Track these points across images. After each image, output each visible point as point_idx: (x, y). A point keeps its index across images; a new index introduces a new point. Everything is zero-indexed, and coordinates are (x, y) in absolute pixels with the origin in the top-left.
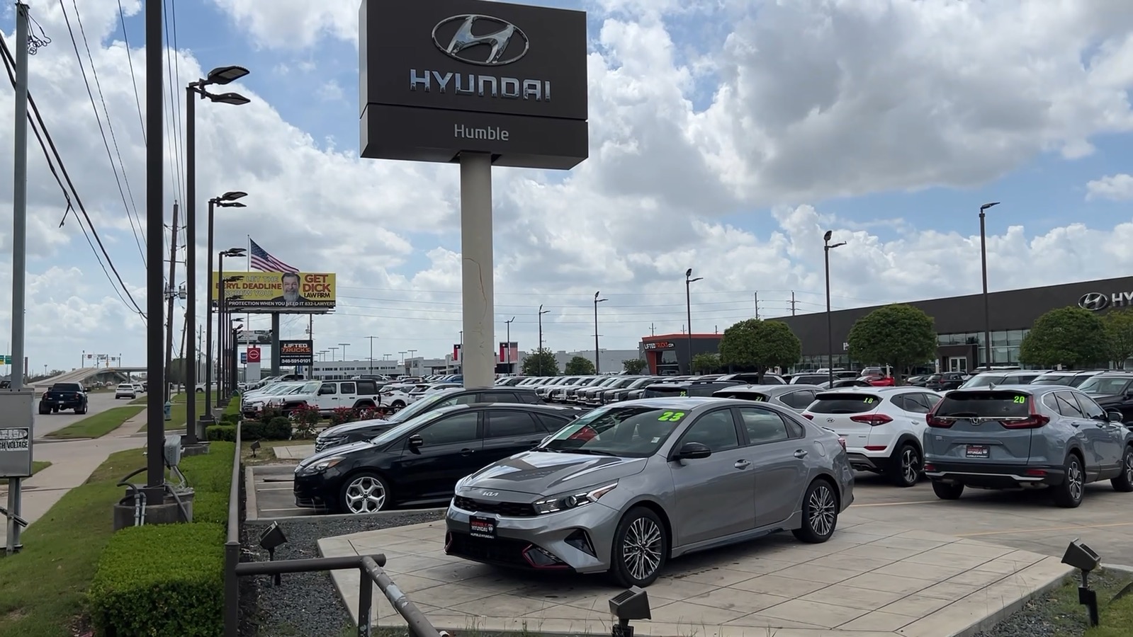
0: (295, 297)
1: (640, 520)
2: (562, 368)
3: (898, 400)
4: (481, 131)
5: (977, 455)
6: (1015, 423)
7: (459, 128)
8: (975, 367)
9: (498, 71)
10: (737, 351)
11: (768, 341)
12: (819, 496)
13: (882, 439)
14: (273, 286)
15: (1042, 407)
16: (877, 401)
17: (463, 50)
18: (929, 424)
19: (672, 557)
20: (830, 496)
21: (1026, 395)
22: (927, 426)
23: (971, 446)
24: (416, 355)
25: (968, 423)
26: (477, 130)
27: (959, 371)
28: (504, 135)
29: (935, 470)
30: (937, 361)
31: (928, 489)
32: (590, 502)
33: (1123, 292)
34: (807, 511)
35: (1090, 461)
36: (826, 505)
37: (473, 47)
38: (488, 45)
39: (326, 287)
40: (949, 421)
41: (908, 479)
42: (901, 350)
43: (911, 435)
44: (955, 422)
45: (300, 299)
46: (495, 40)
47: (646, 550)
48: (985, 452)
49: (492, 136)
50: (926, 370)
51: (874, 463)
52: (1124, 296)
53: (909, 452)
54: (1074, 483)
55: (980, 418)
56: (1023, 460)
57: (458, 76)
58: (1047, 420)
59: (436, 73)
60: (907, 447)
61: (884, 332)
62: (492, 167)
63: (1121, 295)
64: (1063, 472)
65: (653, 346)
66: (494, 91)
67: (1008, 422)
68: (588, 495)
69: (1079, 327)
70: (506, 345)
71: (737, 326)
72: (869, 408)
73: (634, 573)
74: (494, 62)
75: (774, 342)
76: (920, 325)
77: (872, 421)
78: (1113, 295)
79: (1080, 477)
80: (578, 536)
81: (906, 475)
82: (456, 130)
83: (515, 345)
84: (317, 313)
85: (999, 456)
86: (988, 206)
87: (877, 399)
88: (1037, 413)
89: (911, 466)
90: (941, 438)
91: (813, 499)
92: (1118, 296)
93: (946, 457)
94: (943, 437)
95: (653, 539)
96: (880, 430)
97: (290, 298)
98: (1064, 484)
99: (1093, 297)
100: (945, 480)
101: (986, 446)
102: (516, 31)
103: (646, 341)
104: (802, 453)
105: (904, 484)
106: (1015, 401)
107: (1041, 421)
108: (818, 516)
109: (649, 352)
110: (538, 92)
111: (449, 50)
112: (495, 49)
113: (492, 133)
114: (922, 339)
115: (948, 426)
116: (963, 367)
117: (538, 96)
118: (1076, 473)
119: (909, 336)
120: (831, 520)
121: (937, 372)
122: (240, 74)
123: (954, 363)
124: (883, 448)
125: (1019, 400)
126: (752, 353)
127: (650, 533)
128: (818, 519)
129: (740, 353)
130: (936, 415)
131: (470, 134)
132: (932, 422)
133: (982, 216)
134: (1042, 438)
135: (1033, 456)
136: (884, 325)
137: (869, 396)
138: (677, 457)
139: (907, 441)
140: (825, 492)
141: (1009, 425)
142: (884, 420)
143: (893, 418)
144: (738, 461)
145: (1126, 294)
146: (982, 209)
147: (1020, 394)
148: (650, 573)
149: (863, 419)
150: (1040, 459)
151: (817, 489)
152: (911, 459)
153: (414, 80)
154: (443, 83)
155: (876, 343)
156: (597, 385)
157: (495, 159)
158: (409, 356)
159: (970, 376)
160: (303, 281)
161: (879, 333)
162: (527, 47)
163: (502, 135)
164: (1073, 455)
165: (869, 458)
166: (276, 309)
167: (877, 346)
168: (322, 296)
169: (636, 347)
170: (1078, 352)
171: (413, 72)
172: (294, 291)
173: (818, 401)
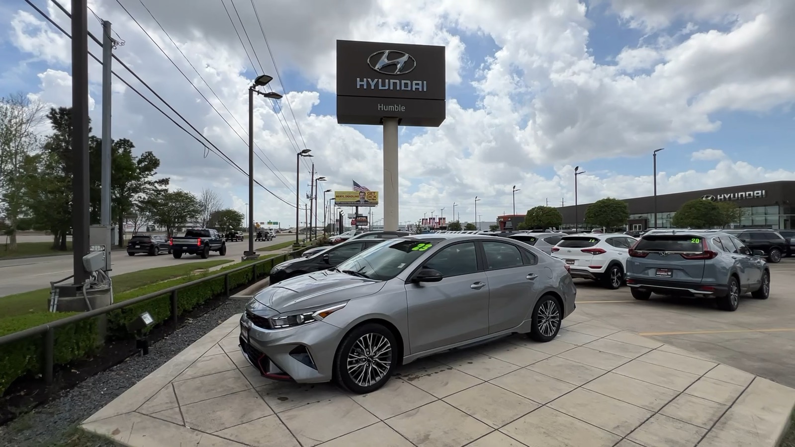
0: (364, 200)
1: (368, 335)
2: (463, 228)
3: (609, 241)
4: (391, 107)
5: (663, 275)
6: (691, 256)
7: (380, 105)
8: (646, 229)
9: (400, 77)
10: (533, 220)
11: (547, 216)
12: (546, 307)
13: (600, 263)
14: (356, 197)
15: (712, 246)
16: (597, 241)
17: (385, 67)
18: (630, 255)
19: (404, 364)
20: (556, 308)
21: (700, 238)
22: (629, 256)
23: (659, 269)
24: (410, 223)
25: (658, 255)
26: (389, 107)
27: (638, 230)
28: (403, 109)
29: (633, 283)
30: (627, 226)
31: (627, 292)
32: (315, 321)
33: (723, 194)
34: (536, 319)
35: (743, 281)
36: (552, 314)
37: (389, 65)
38: (395, 65)
39: (375, 197)
40: (644, 253)
41: (615, 285)
42: (611, 219)
43: (617, 261)
44: (648, 254)
45: (366, 201)
46: (398, 62)
47: (375, 361)
48: (670, 273)
49: (397, 109)
50: (622, 230)
51: (595, 276)
52: (724, 196)
53: (615, 270)
54: (733, 295)
55: (667, 252)
56: (699, 280)
57: (380, 80)
58: (716, 254)
59: (369, 80)
60: (614, 267)
61: (602, 210)
62: (399, 126)
63: (723, 196)
64: (726, 288)
65: (502, 220)
66: (398, 88)
67: (687, 255)
68: (315, 315)
69: (705, 208)
70: (441, 219)
71: (533, 209)
72: (592, 245)
73: (359, 381)
74: (398, 73)
75: (550, 216)
76: (621, 207)
77: (593, 252)
78: (719, 196)
79: (737, 291)
80: (299, 350)
81: (613, 283)
82: (379, 107)
83: (444, 219)
84: (372, 206)
85: (681, 277)
86: (658, 150)
87: (597, 240)
88: (709, 250)
89: (617, 278)
90: (638, 264)
91: (541, 310)
92: (721, 196)
93: (641, 275)
94: (640, 263)
95: (383, 351)
96: (598, 257)
97: (362, 201)
98: (728, 296)
99: (707, 197)
100: (639, 289)
101: (670, 270)
102: (409, 57)
103: (499, 218)
104: (533, 276)
105: (612, 288)
106: (692, 242)
107: (711, 255)
108: (545, 322)
109: (501, 222)
110: (420, 87)
111: (376, 68)
112: (399, 66)
113: (397, 108)
114: (621, 213)
115: (644, 257)
116: (640, 229)
117: (420, 90)
118: (735, 288)
119: (616, 212)
120: (556, 325)
121: (627, 230)
122: (269, 80)
123: (636, 227)
124: (600, 267)
125: (695, 241)
126: (540, 221)
127: (379, 345)
128: (545, 325)
129: (534, 221)
130: (635, 249)
131: (386, 109)
132: (633, 253)
133: (655, 155)
134: (713, 266)
135: (705, 278)
136: (603, 207)
137: (593, 238)
138: (415, 280)
139: (615, 264)
140: (552, 304)
141: (687, 257)
142: (601, 252)
143: (605, 250)
144: (475, 284)
145: (725, 195)
146: (655, 152)
147: (696, 237)
148: (378, 379)
149: (589, 251)
150: (710, 280)
151: (545, 303)
152: (617, 274)
153: (359, 83)
154: (373, 85)
155: (598, 215)
156: (475, 234)
157: (400, 122)
158: (408, 223)
159: (643, 232)
160: (366, 194)
161: (600, 211)
162: (415, 65)
163: (402, 109)
164: (733, 277)
165: (591, 273)
166: (357, 205)
167: (599, 217)
168: (373, 200)
169: (495, 221)
170: (705, 220)
171: (358, 79)
172: (364, 198)
173: (563, 241)
